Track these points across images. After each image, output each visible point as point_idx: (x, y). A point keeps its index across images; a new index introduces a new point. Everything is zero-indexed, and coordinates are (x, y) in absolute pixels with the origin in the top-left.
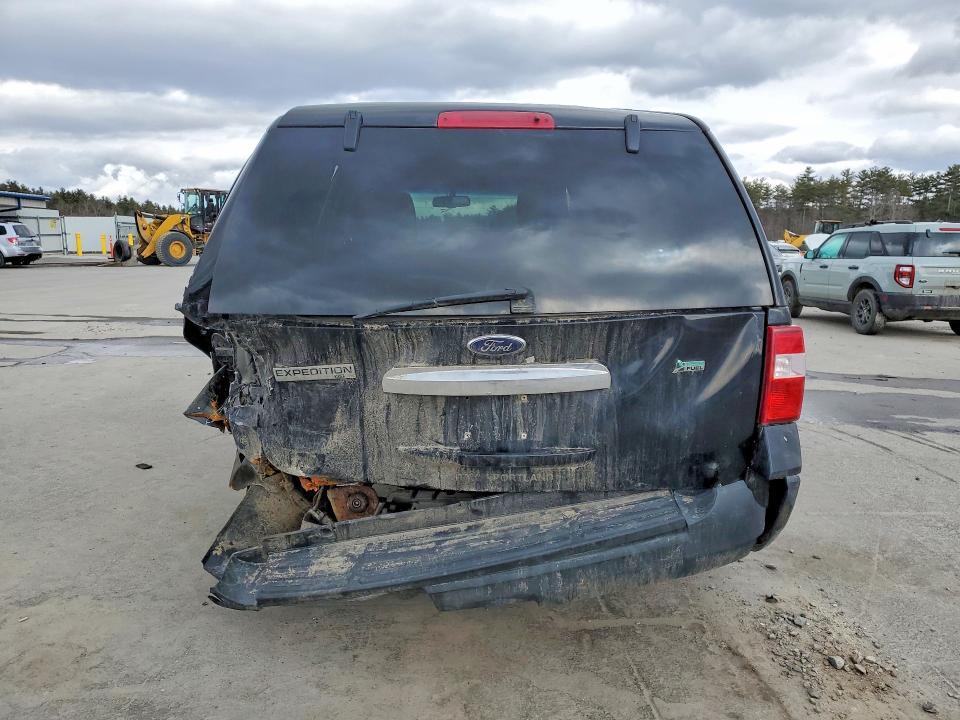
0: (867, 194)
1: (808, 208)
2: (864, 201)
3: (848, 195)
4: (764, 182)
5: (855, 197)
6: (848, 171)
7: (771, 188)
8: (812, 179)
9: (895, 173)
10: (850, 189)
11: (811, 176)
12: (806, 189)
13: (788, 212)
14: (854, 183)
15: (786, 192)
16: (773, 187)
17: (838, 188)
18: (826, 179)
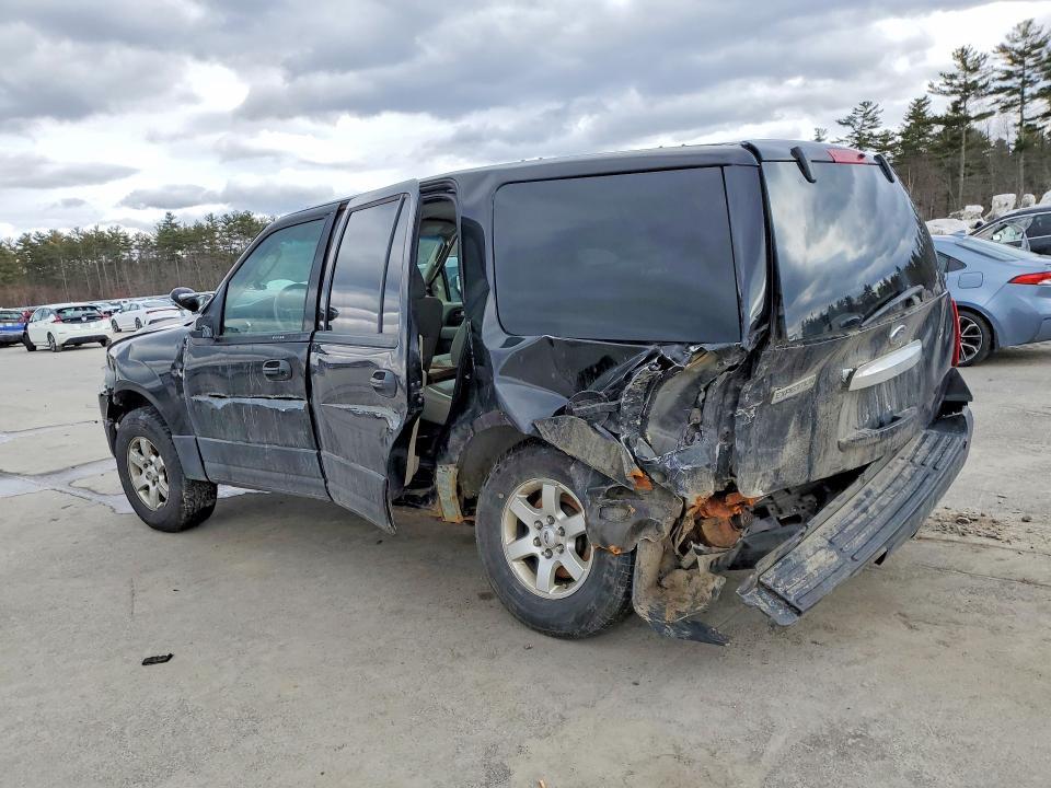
0: (235, 239)
1: (179, 258)
2: (234, 246)
3: (217, 241)
4: (120, 231)
5: (223, 243)
6: (211, 215)
7: (130, 237)
8: (175, 226)
9: (257, 217)
10: (218, 235)
11: (173, 222)
12: (171, 238)
13: (157, 262)
14: (220, 229)
15: (148, 240)
16: (131, 236)
17: (204, 234)
18: (191, 225)
